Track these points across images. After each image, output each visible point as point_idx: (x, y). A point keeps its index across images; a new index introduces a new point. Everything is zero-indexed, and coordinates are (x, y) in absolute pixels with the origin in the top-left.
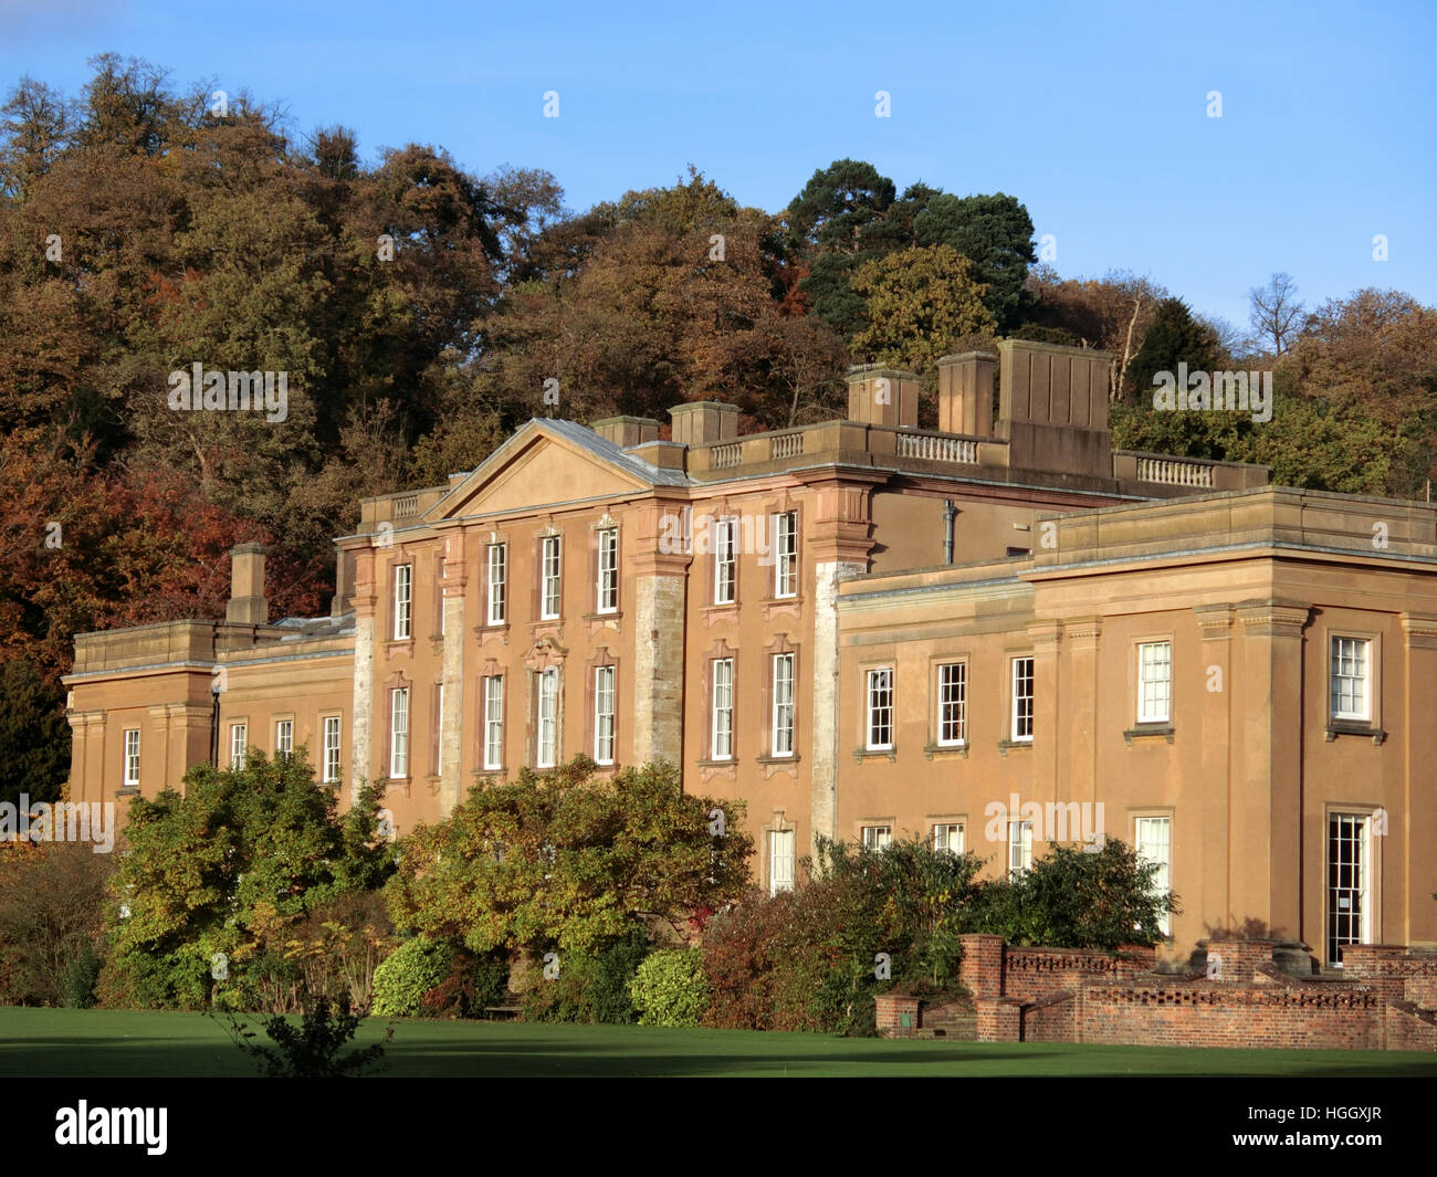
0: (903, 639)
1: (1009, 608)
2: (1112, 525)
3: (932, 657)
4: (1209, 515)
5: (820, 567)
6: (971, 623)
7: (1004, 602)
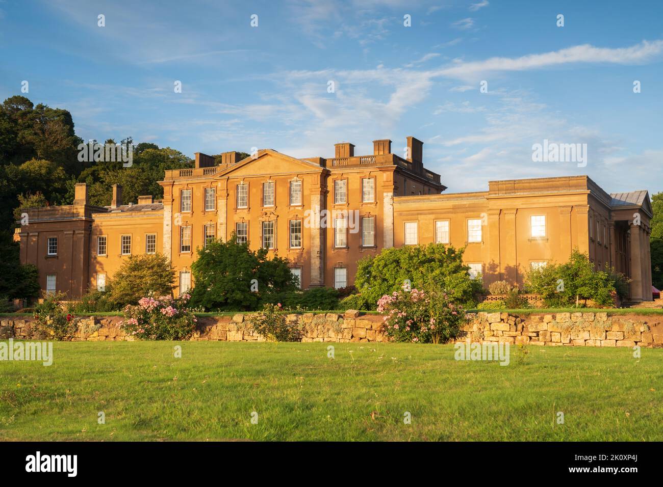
0: (421, 214)
1: (467, 206)
2: (521, 184)
3: (434, 219)
4: (561, 182)
5: (385, 194)
6: (451, 210)
7: (466, 204)
